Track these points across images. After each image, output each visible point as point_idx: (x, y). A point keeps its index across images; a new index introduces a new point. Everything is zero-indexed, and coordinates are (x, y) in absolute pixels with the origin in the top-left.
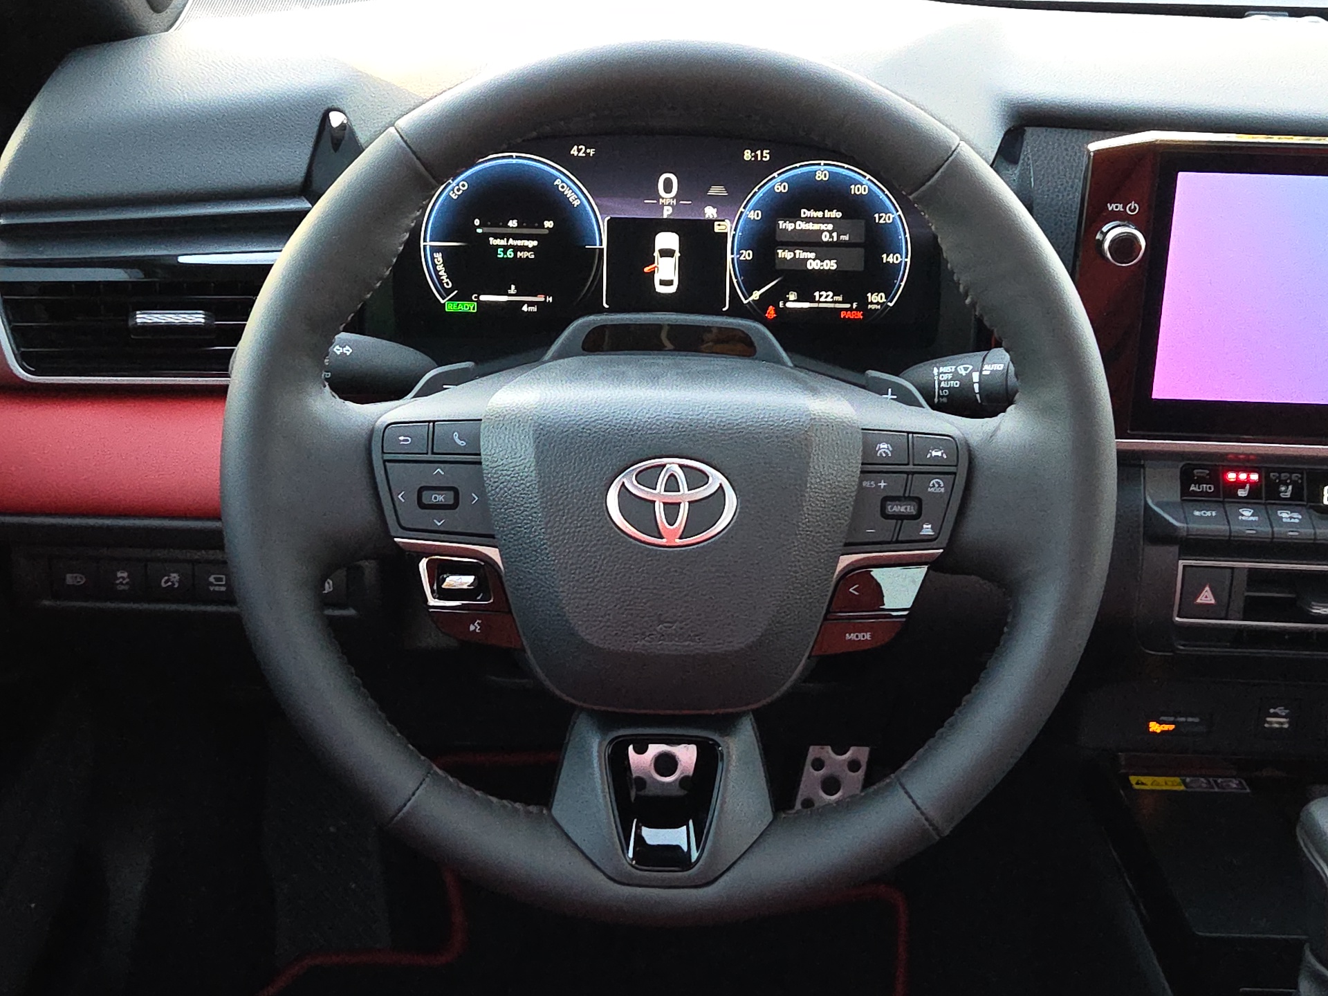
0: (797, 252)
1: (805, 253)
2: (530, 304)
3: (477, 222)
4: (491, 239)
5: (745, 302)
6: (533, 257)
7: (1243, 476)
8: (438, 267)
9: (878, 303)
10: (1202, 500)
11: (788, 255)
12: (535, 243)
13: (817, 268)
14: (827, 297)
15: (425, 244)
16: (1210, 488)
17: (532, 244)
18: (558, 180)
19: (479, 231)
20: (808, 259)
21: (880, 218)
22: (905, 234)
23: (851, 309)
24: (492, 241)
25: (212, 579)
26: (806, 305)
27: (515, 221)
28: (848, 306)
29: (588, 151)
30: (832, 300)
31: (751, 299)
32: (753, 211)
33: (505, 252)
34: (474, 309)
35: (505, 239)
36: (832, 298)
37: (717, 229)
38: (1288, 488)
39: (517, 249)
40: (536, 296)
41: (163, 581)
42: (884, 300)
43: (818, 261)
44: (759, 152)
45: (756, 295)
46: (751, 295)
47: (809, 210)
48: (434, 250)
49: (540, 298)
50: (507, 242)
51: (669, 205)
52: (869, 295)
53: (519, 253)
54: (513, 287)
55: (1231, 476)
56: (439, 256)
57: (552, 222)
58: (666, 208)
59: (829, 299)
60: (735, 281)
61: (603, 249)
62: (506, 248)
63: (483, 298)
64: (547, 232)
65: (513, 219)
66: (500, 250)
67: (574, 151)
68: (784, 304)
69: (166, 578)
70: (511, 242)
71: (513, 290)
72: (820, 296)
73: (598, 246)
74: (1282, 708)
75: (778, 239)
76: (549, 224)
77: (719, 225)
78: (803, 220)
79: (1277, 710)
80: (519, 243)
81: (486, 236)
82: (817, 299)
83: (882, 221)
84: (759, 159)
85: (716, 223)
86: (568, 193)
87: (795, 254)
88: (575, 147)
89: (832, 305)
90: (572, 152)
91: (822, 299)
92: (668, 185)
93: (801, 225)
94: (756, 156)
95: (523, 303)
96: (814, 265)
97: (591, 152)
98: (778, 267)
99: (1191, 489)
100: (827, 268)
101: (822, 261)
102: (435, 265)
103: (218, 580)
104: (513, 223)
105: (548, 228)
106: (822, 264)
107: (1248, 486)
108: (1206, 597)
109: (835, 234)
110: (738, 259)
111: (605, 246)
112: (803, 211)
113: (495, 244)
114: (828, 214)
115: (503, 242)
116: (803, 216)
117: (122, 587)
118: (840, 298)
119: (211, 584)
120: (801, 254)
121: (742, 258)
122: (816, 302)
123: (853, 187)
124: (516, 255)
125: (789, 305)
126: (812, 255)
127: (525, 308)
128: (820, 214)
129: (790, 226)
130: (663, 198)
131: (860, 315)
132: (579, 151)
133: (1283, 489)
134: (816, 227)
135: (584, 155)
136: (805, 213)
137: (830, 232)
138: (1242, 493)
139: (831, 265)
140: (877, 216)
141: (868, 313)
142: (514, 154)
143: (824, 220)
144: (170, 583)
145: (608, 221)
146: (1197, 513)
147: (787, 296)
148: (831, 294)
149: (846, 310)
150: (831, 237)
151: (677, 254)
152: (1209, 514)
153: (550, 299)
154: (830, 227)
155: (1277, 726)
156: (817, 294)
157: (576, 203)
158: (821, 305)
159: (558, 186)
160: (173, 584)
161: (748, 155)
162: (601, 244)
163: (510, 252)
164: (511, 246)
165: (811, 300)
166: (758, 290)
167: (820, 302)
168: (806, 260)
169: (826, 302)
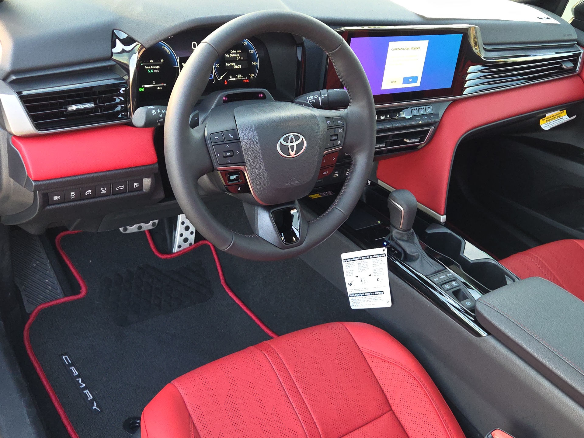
0: (231, 63)
2: (160, 87)
3: (141, 62)
4: (146, 67)
5: (219, 80)
6: (159, 71)
9: (252, 77)
11: (229, 65)
12: (159, 67)
17: (158, 67)
18: (163, 46)
19: (142, 64)
20: (234, 65)
21: (251, 51)
22: (257, 56)
23: (246, 79)
24: (146, 68)
25: (102, 190)
26: (234, 79)
27: (152, 60)
28: (245, 78)
31: (220, 79)
33: (150, 71)
34: (143, 90)
39: (154, 69)
40: (161, 84)
41: (86, 193)
42: (254, 76)
43: (236, 66)
45: (221, 77)
46: (220, 78)
47: (233, 51)
49: (162, 85)
50: (151, 67)
52: (250, 74)
54: (154, 82)
59: (240, 77)
60: (216, 74)
61: (178, 67)
62: (150, 69)
63: (145, 86)
64: (162, 63)
66: (149, 70)
69: (87, 192)
70: (152, 67)
71: (154, 83)
72: (238, 76)
73: (177, 66)
74: (338, 172)
75: (225, 60)
76: (162, 60)
78: (231, 53)
80: (154, 67)
81: (144, 66)
83: (251, 53)
86: (167, 50)
87: (230, 64)
89: (241, 79)
91: (238, 77)
92: (194, 45)
93: (231, 55)
95: (157, 86)
96: (235, 67)
98: (226, 68)
100: (239, 68)
101: (237, 66)
103: (103, 189)
104: (151, 61)
109: (240, 57)
110: (216, 67)
111: (179, 66)
112: (231, 51)
114: (237, 51)
115: (149, 68)
117: (73, 198)
118: (243, 76)
119: (102, 191)
121: (217, 67)
122: (237, 78)
123: (243, 43)
124: (153, 71)
125: (230, 79)
126: (235, 64)
127: (158, 88)
128: (235, 51)
129: (228, 56)
131: (248, 81)
134: (235, 55)
136: (232, 52)
137: (239, 57)
139: (240, 66)
140: (250, 51)
141: (250, 80)
143: (237, 53)
144: (88, 193)
145: (179, 58)
147: (230, 77)
148: (240, 75)
149: (244, 79)
150: (239, 58)
153: (165, 84)
154: (238, 55)
156: (237, 75)
157: (169, 53)
158: (238, 79)
159: (163, 48)
160: (89, 193)
162: (178, 66)
163: (152, 70)
164: (152, 69)
165: (236, 77)
166: (222, 76)
167: (238, 78)
168: (233, 65)
169: (239, 78)
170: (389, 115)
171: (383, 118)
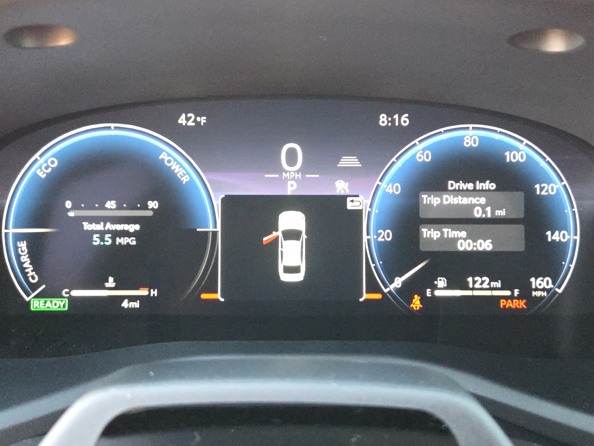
0: (445, 230)
1: (453, 232)
2: (132, 299)
3: (68, 204)
4: (85, 223)
5: (386, 290)
6: (134, 243)
8: (22, 258)
9: (544, 290)
11: (435, 235)
12: (137, 227)
13: (469, 249)
14: (482, 283)
15: (7, 231)
17: (134, 228)
18: (164, 153)
19: (71, 214)
20: (458, 239)
21: (542, 189)
22: (572, 207)
23: (512, 297)
24: (87, 226)
26: (458, 293)
28: (508, 293)
29: (198, 119)
30: (488, 286)
31: (392, 287)
32: (390, 185)
33: (102, 239)
34: (64, 306)
35: (102, 223)
36: (489, 284)
37: (350, 206)
39: (116, 234)
40: (138, 289)
42: (551, 286)
43: (470, 241)
44: (396, 116)
45: (398, 282)
46: (392, 282)
47: (457, 182)
48: (19, 237)
49: (143, 292)
50: (104, 226)
51: (293, 179)
52: (533, 280)
53: (118, 239)
54: (111, 279)
56: (23, 245)
57: (156, 202)
58: (290, 183)
59: (485, 286)
60: (372, 266)
61: (217, 232)
62: (102, 233)
63: (76, 293)
64: (150, 213)
65: (110, 200)
66: (95, 237)
67: (182, 120)
68: (432, 292)
70: (109, 226)
71: (111, 282)
72: (474, 282)
73: (211, 229)
75: (422, 215)
76: (153, 204)
77: (352, 201)
78: (450, 193)
80: (119, 227)
81: (79, 220)
82: (471, 286)
83: (543, 193)
84: (397, 124)
85: (349, 199)
86: (175, 168)
87: (442, 233)
88: (183, 116)
89: (488, 293)
90: (180, 121)
91: (477, 286)
92: (292, 154)
93: (449, 200)
94: (393, 121)
95: (123, 298)
96: (465, 245)
97: (203, 120)
98: (423, 248)
100: (481, 249)
101: (475, 241)
102: (18, 256)
104: (111, 204)
105: (153, 209)
106: (475, 244)
109: (489, 209)
110: (376, 240)
111: (219, 229)
112: (450, 182)
113: (90, 229)
114: (479, 186)
115: (100, 227)
116: (450, 188)
118: (499, 284)
120: (449, 232)
121: (380, 239)
122: (469, 289)
123: (507, 153)
124: (114, 240)
125: (437, 293)
126: (463, 234)
127: (125, 304)
128: (470, 186)
129: (435, 201)
130: (286, 172)
131: (522, 304)
132: (188, 119)
134: (466, 201)
135: (194, 124)
136: (452, 185)
137: (483, 207)
139: (486, 245)
140: (537, 186)
141: (532, 301)
142: (113, 125)
143: (475, 192)
145: (222, 198)
147: (436, 282)
148: (486, 279)
149: (506, 298)
150: (484, 212)
151: (304, 236)
153: (154, 293)
154: (483, 200)
156: (470, 279)
157: (185, 180)
158: (476, 293)
159: (162, 160)
161: (383, 120)
162: (215, 226)
163: (107, 237)
164: (109, 232)
165: (464, 286)
166: (400, 277)
167: (474, 289)
168: (455, 240)
169: (482, 289)
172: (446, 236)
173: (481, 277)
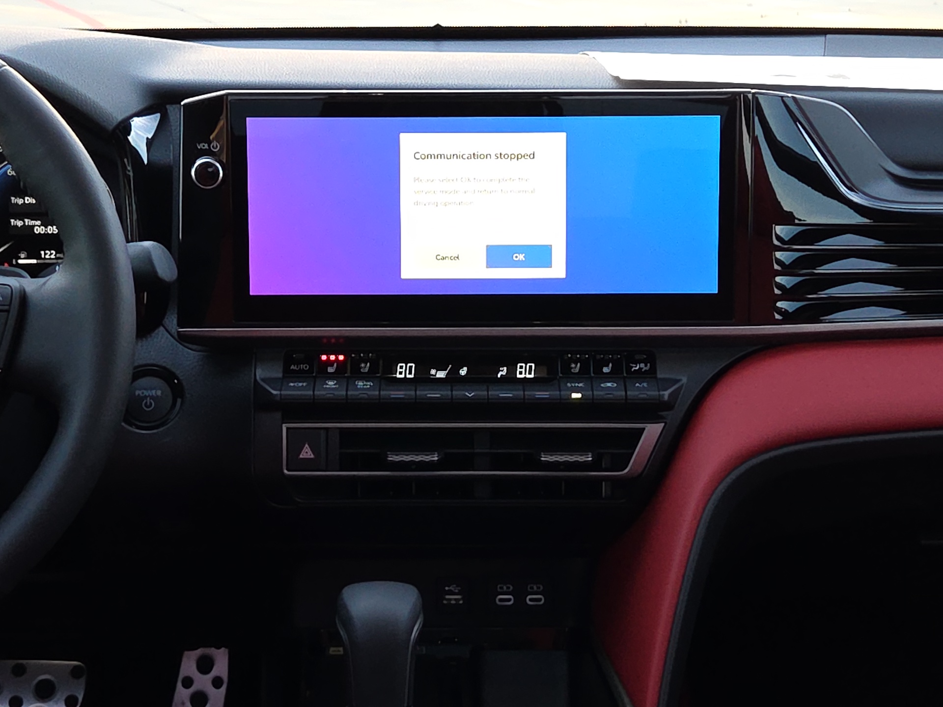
0: (26, 220)
1: (32, 222)
7: (333, 357)
10: (299, 375)
11: (19, 223)
13: (42, 233)
14: (51, 254)
16: (306, 367)
20: (35, 226)
26: (34, 261)
30: (54, 257)
36: (55, 255)
38: (366, 365)
43: (43, 228)
55: (324, 357)
59: (53, 256)
68: (16, 262)
72: (45, 254)
74: (455, 586)
75: (11, 211)
78: (29, 196)
79: (451, 588)
82: (43, 256)
87: (24, 222)
89: (55, 261)
91: (47, 257)
93: (29, 200)
96: (39, 230)
98: (11, 233)
99: (291, 368)
100: (50, 232)
101: (46, 227)
106: (46, 229)
107: (335, 365)
108: (307, 453)
120: (29, 222)
122: (41, 258)
125: (20, 261)
126: (39, 223)
129: (20, 201)
133: (363, 365)
138: (331, 370)
139: (53, 230)
146: (292, 384)
147: (19, 255)
148: (54, 252)
152: (300, 384)
155: (453, 602)
156: (42, 253)
158: (46, 261)
165: (38, 257)
167: (45, 258)
168: (34, 226)
169: (50, 259)
170: (465, 369)
171: (441, 374)
172: (27, 224)
173: (50, 251)
